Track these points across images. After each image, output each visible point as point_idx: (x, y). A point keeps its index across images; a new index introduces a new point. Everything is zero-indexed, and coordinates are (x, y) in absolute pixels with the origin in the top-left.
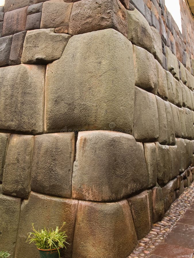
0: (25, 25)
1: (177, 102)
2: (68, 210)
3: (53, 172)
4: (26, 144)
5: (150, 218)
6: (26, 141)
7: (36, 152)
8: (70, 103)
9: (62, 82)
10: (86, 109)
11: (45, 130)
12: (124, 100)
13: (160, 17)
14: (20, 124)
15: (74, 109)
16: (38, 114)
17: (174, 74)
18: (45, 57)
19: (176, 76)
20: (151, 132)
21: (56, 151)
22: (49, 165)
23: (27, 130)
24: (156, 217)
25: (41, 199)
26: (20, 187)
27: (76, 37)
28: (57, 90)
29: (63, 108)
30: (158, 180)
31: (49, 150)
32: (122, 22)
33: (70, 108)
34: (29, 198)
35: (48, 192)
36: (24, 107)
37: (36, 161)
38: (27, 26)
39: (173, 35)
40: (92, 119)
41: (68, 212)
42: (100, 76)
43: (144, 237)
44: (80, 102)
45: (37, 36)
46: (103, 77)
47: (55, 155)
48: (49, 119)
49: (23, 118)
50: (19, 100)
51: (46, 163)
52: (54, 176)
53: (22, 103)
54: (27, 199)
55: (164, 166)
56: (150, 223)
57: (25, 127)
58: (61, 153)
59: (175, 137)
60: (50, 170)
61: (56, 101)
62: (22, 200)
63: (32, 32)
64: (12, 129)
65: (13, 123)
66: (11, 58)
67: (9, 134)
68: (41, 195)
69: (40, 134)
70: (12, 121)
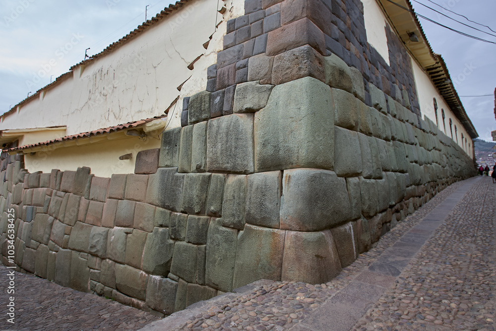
0: (235, 80)
1: (384, 136)
2: (277, 239)
3: (263, 206)
4: (240, 182)
5: (354, 248)
6: (240, 180)
7: (249, 189)
8: (275, 146)
9: (268, 128)
10: (289, 150)
11: (256, 169)
12: (323, 140)
13: (361, 55)
14: (234, 166)
15: (279, 150)
16: (249, 156)
17: (380, 109)
18: (253, 106)
19: (382, 110)
20: (353, 167)
21: (266, 188)
22: (260, 200)
23: (240, 170)
24: (362, 248)
25: (254, 229)
26: (236, 219)
27: (278, 87)
28: (264, 135)
29: (270, 150)
30: (363, 212)
31: (259, 187)
32: (318, 69)
33: (275, 150)
34: (244, 229)
35: (260, 224)
36: (237, 151)
37: (249, 197)
38: (236, 80)
39: (378, 70)
40: (294, 159)
41: (277, 241)
42: (300, 120)
43: (349, 265)
44: (284, 144)
45: (245, 89)
46: (302, 121)
47: (265, 191)
49: (237, 160)
50: (233, 144)
51: (257, 199)
52: (264, 210)
53: (236, 148)
54: (243, 230)
55: (369, 199)
56: (355, 253)
57: (239, 168)
58: (270, 190)
59: (381, 170)
61: (264, 144)
62: (239, 231)
63: (241, 85)
64: (228, 170)
65: (229, 165)
66: (225, 109)
67: (225, 174)
68: (254, 226)
69: (252, 173)
70: (228, 163)
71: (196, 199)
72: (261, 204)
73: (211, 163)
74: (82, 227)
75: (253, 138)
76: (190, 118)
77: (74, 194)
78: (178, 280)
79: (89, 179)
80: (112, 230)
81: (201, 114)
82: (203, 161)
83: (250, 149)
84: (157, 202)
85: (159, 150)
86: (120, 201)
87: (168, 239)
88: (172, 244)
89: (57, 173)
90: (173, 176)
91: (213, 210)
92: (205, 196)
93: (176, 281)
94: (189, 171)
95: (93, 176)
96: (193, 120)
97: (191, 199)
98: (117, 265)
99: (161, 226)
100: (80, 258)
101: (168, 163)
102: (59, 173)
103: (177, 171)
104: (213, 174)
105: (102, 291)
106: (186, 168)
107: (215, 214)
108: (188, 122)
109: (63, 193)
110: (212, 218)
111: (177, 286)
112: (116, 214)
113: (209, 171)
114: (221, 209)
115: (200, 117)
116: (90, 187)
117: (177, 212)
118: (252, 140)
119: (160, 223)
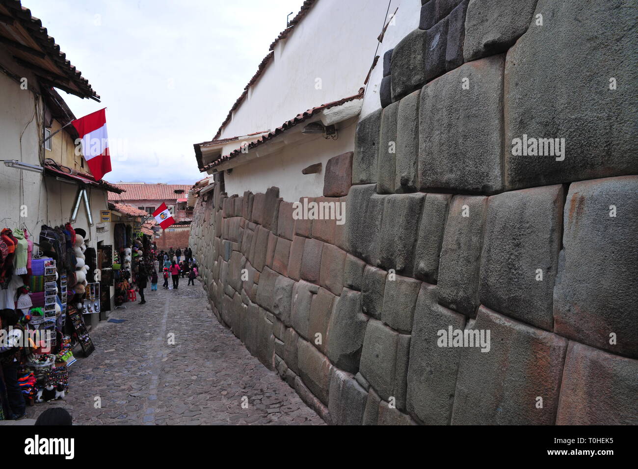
2: (544, 357)
3: (515, 270)
7: (488, 228)
8: (547, 122)
9: (532, 79)
10: (581, 128)
11: (507, 184)
14: (463, 177)
15: (556, 133)
16: (492, 154)
18: (500, 36)
21: (522, 228)
22: (508, 256)
23: (475, 187)
25: (493, 322)
26: (461, 294)
28: (522, 99)
31: (509, 226)
33: (547, 133)
34: (477, 318)
35: (506, 311)
36: (468, 143)
40: (598, 152)
41: (544, 362)
44: (569, 115)
47: (520, 235)
48: (510, 162)
49: (468, 164)
50: (460, 131)
51: (502, 252)
52: (516, 280)
53: (465, 137)
54: (474, 318)
57: (471, 182)
58: (531, 232)
60: (510, 266)
61: (521, 122)
62: (467, 318)
64: (452, 186)
65: (453, 175)
66: (448, 58)
67: (449, 196)
68: (496, 315)
69: (497, 192)
70: (451, 171)
71: (399, 246)
72: (511, 266)
73: (424, 173)
74: (269, 274)
75: (502, 111)
76: (393, 90)
77: (264, 227)
78: (369, 388)
79: (276, 205)
80: (297, 284)
81: (409, 79)
82: (412, 170)
83: (495, 137)
84: (347, 244)
85: (352, 154)
86: (307, 239)
87: (359, 312)
88: (364, 322)
89: (249, 196)
90: (369, 201)
91: (422, 270)
92: (412, 239)
93: (365, 389)
94: (392, 190)
95: (281, 200)
96: (399, 90)
97: (391, 244)
98: (300, 340)
99: (351, 287)
100: (266, 319)
101: (363, 176)
102: (251, 196)
103: (375, 190)
104: (429, 195)
105: (285, 375)
106: (387, 185)
107: (428, 278)
108: (392, 96)
109: (254, 225)
110: (424, 284)
111: (365, 398)
112: (302, 259)
113: (422, 190)
114: (438, 268)
115: (408, 83)
116: (278, 217)
117: (373, 266)
118: (499, 116)
119: (349, 282)
